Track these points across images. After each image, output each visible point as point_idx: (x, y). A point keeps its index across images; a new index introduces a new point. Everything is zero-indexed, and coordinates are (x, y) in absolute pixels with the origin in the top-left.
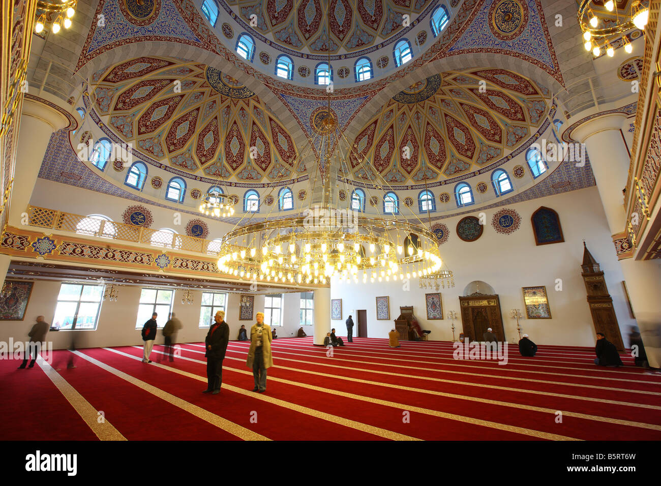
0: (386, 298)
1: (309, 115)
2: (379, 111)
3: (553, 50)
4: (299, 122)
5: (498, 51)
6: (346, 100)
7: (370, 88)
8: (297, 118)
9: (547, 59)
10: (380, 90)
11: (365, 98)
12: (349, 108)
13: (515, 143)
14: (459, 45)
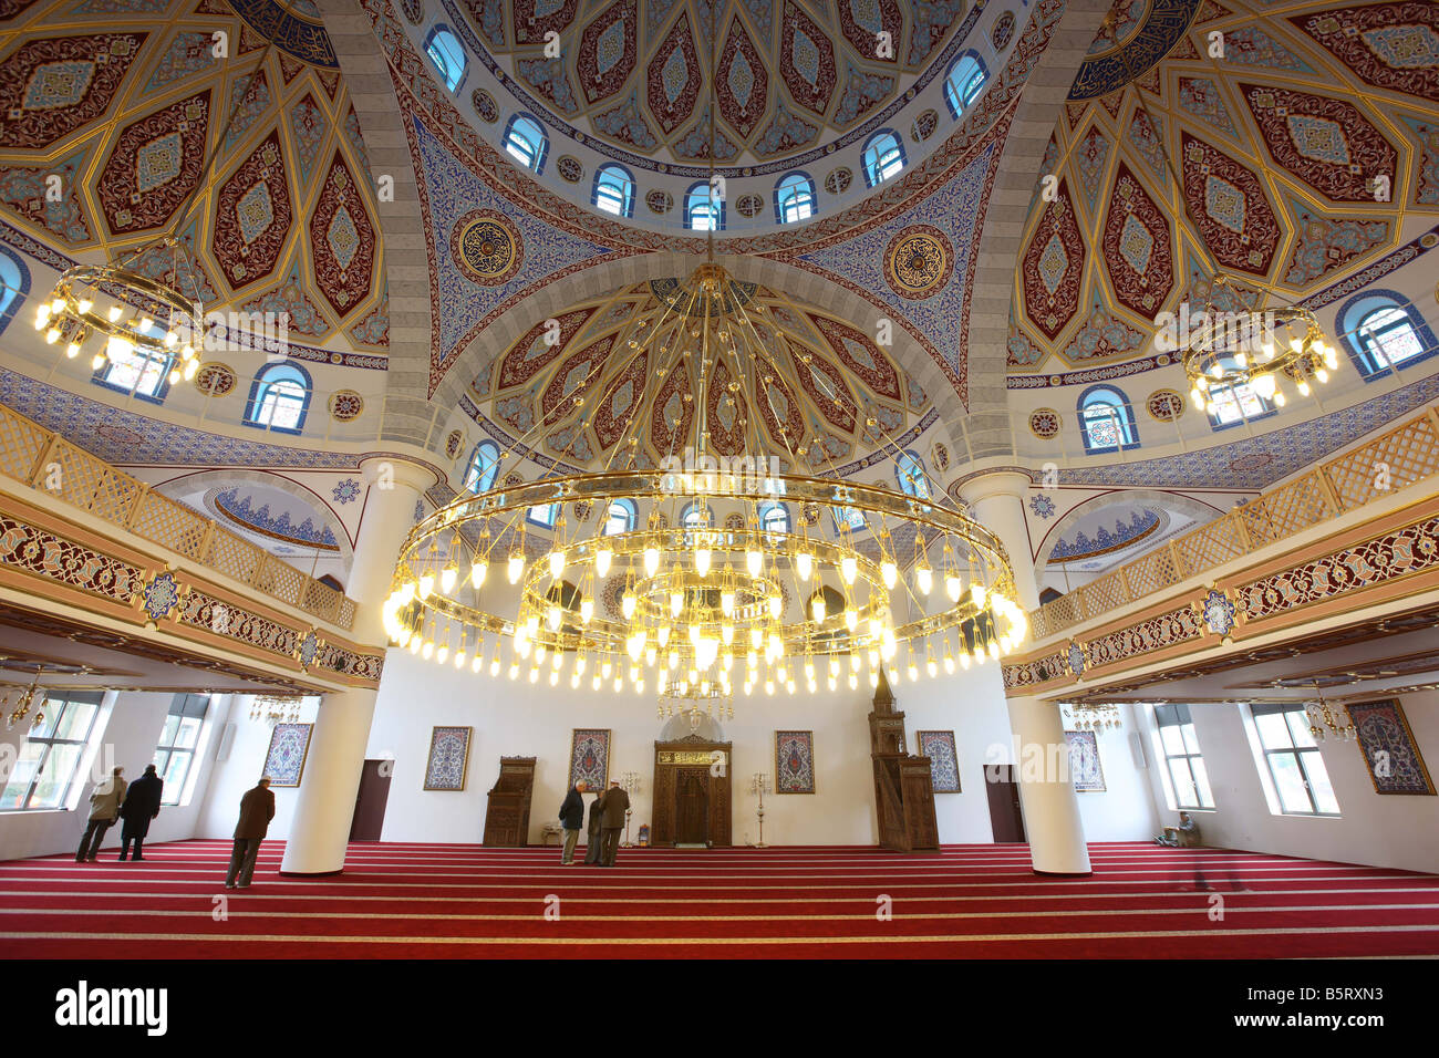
0: (464, 733)
1: (459, 212)
2: (611, 292)
3: (965, 347)
4: (425, 215)
5: (880, 304)
6: (560, 232)
7: (625, 237)
8: (425, 202)
9: (952, 356)
10: (641, 251)
11: (604, 250)
12: (558, 250)
13: (819, 462)
14: (822, 258)
